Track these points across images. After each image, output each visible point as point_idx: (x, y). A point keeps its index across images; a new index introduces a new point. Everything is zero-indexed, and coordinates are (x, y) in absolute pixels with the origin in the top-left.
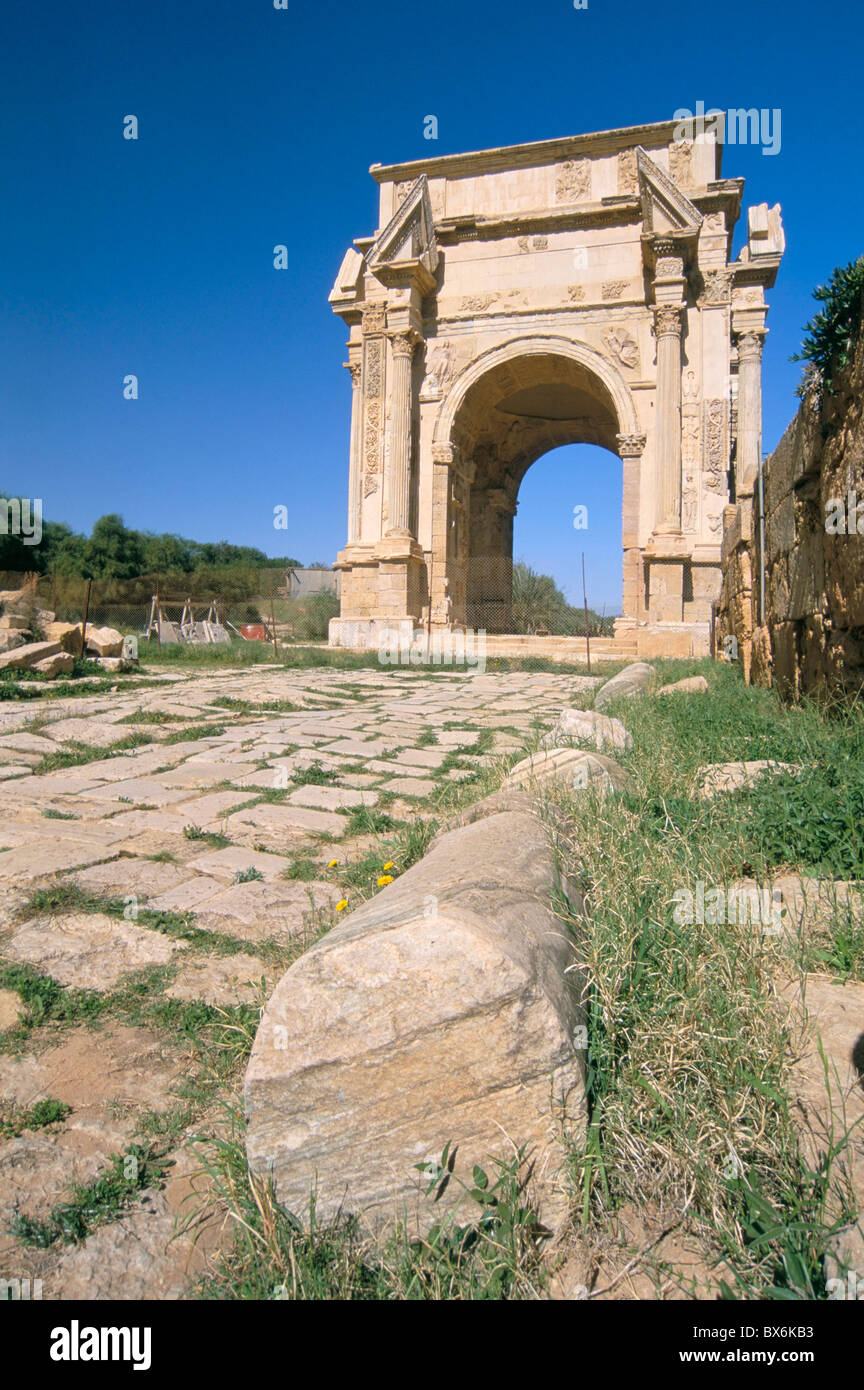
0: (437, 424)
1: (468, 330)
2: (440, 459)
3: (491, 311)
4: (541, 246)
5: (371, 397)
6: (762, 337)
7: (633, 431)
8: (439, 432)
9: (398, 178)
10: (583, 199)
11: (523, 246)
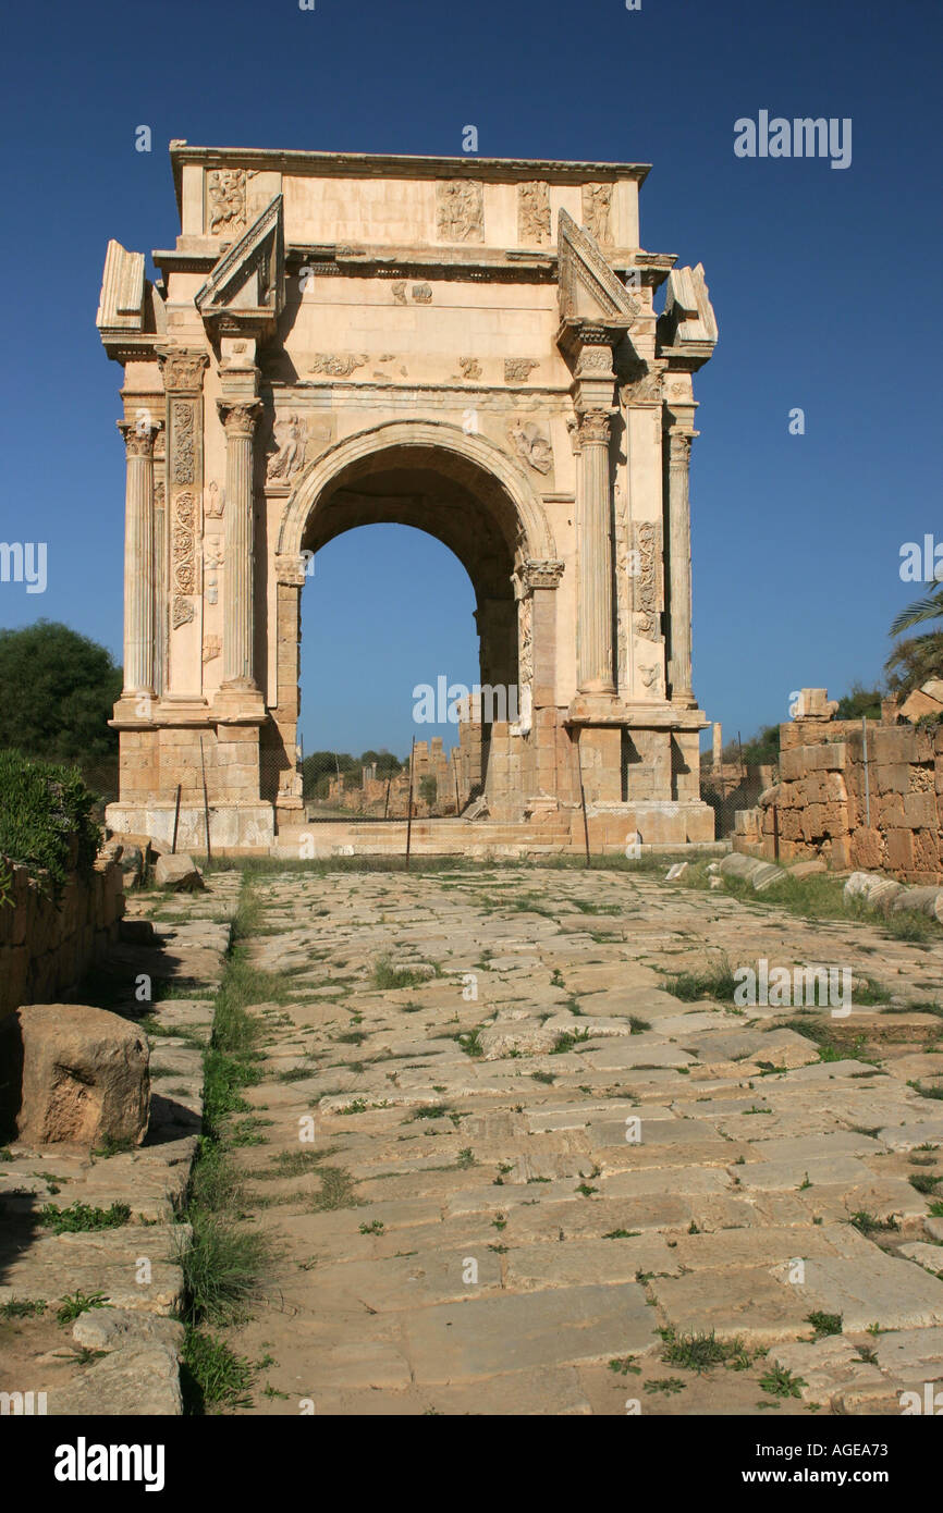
0: (282, 529)
1: (325, 402)
2: (288, 580)
3: (357, 378)
4: (423, 297)
5: (183, 483)
6: (689, 439)
7: (547, 556)
8: (286, 543)
9: (208, 163)
10: (473, 242)
11: (400, 295)
